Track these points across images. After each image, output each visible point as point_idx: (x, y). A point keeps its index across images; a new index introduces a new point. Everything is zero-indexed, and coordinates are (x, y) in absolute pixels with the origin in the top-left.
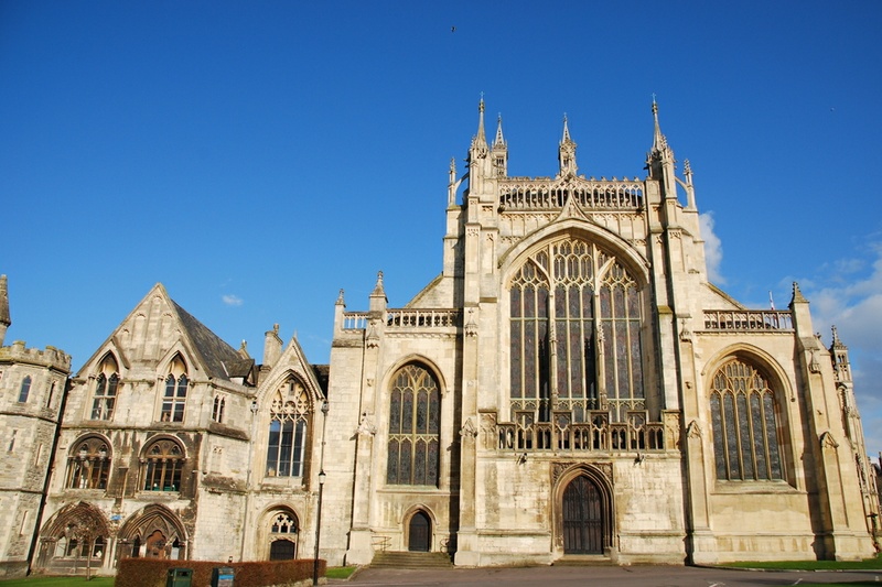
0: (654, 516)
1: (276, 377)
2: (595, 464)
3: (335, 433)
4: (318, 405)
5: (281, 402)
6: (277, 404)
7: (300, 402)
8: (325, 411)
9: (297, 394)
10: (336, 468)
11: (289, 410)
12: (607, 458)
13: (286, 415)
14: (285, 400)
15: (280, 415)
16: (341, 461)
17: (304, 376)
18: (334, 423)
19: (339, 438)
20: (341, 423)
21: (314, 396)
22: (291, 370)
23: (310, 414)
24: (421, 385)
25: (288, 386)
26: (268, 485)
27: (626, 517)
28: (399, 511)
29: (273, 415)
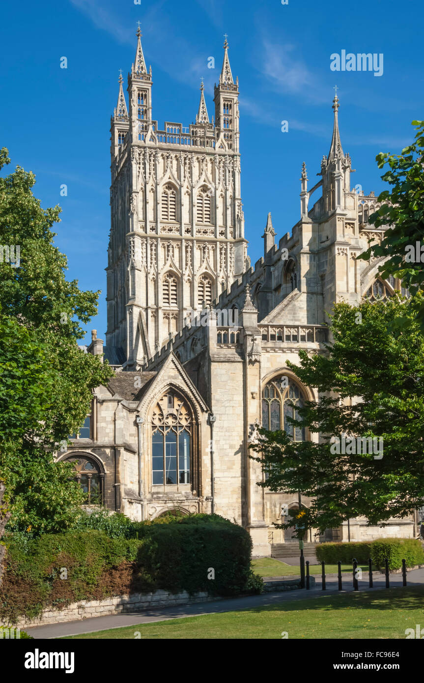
1: (156, 391)
3: (222, 442)
4: (203, 417)
5: (162, 415)
6: (157, 417)
7: (181, 414)
8: (210, 423)
9: (176, 407)
10: (226, 474)
11: (170, 422)
13: (168, 427)
14: (165, 413)
15: (162, 427)
16: (230, 468)
17: (187, 389)
18: (220, 434)
19: (226, 447)
20: (227, 434)
21: (199, 409)
22: (171, 384)
23: (194, 425)
24: (287, 396)
25: (166, 399)
26: (158, 493)
28: (277, 509)
29: (154, 427)
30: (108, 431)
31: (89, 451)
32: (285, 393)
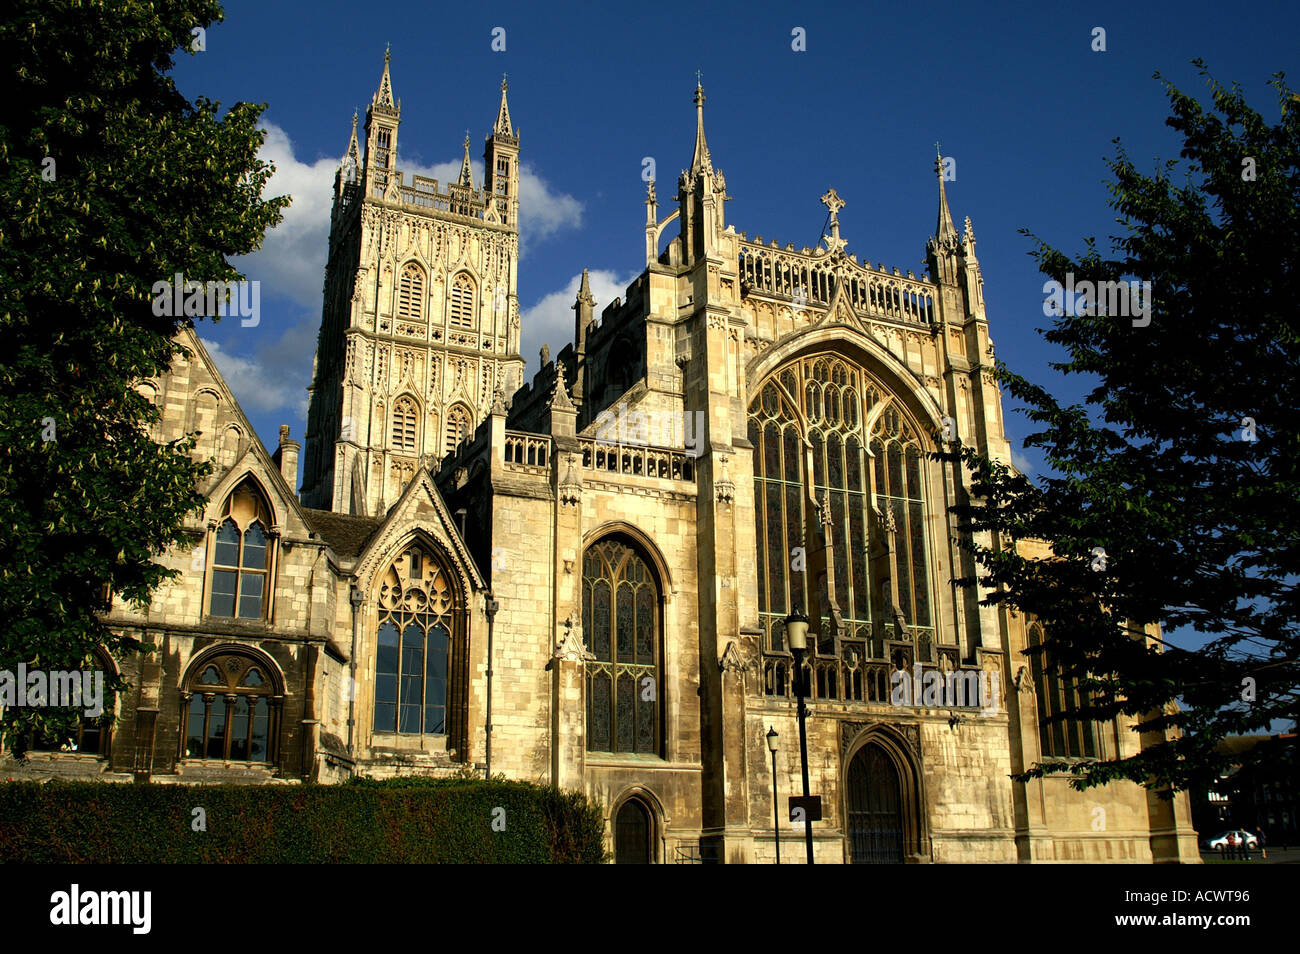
0: (972, 809)
1: (391, 540)
2: (895, 725)
3: (508, 654)
4: (476, 603)
5: (398, 589)
6: (389, 593)
7: (434, 592)
8: (490, 614)
9: (426, 577)
10: (513, 719)
11: (414, 604)
12: (912, 717)
13: (408, 615)
14: (405, 586)
15: (396, 614)
16: (521, 708)
17: (447, 543)
18: (505, 637)
19: (516, 664)
20: (518, 638)
21: (468, 584)
22: (418, 530)
23: (461, 616)
24: (621, 578)
25: (407, 559)
26: (383, 749)
27: (938, 809)
28: (604, 799)
29: (382, 613)
30: (296, 606)
31: (256, 645)
32: (618, 570)
